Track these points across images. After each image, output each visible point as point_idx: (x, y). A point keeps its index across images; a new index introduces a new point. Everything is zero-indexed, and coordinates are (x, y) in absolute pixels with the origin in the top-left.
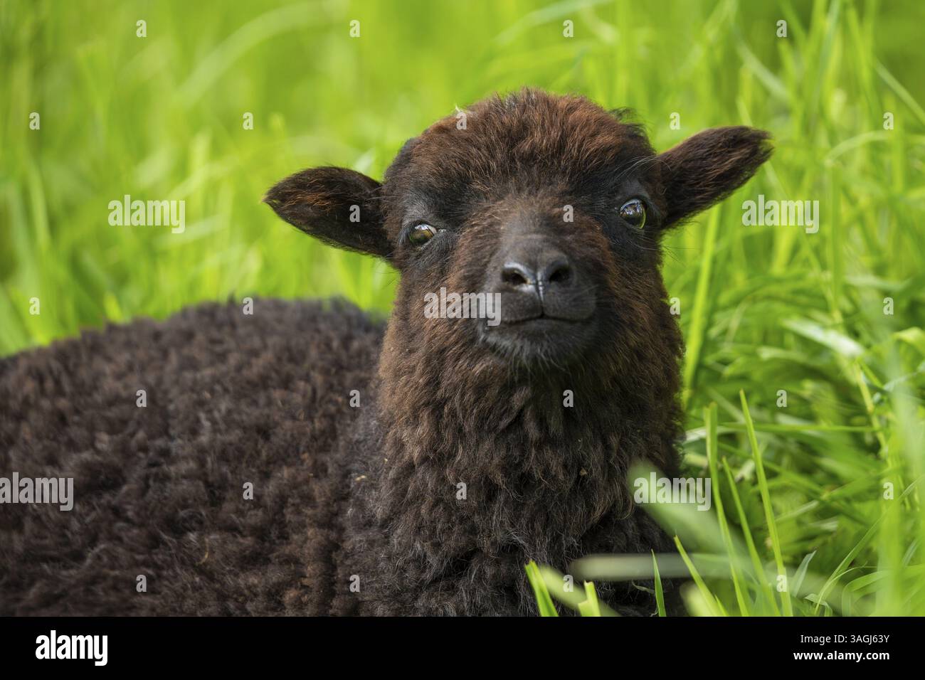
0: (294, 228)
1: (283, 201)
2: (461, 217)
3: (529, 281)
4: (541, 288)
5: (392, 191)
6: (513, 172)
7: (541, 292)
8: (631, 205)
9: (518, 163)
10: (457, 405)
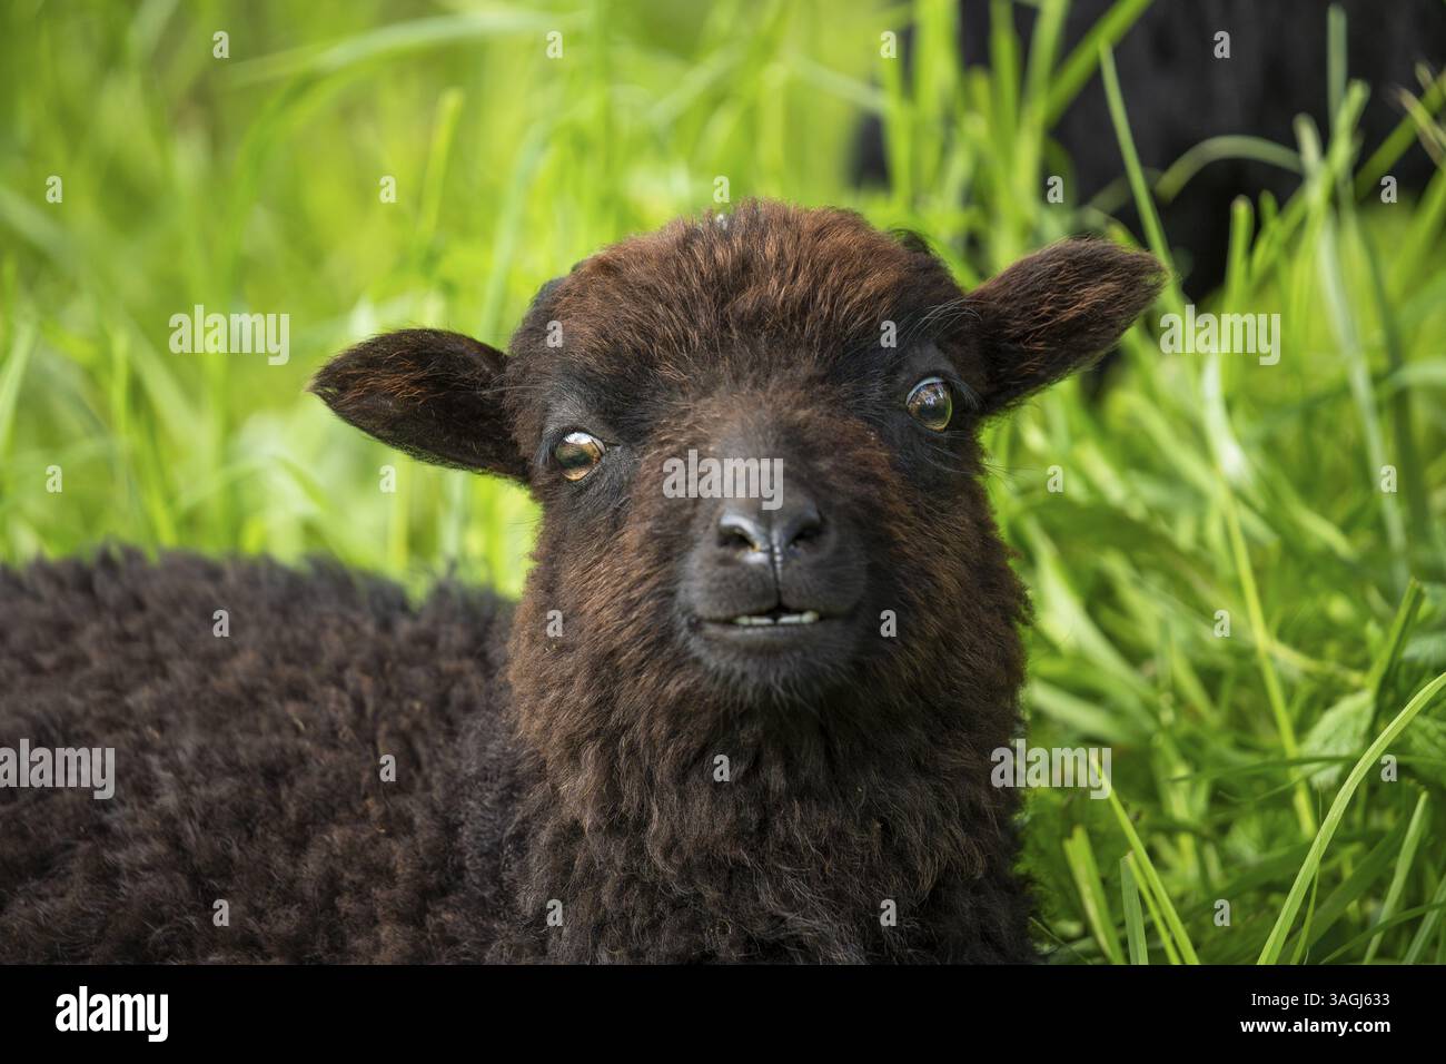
0: (364, 434)
1: (343, 389)
2: (642, 426)
3: (758, 545)
4: (778, 558)
5: (524, 375)
6: (726, 345)
7: (779, 566)
8: (928, 385)
9: (734, 331)
10: (642, 736)
